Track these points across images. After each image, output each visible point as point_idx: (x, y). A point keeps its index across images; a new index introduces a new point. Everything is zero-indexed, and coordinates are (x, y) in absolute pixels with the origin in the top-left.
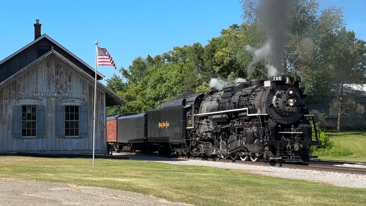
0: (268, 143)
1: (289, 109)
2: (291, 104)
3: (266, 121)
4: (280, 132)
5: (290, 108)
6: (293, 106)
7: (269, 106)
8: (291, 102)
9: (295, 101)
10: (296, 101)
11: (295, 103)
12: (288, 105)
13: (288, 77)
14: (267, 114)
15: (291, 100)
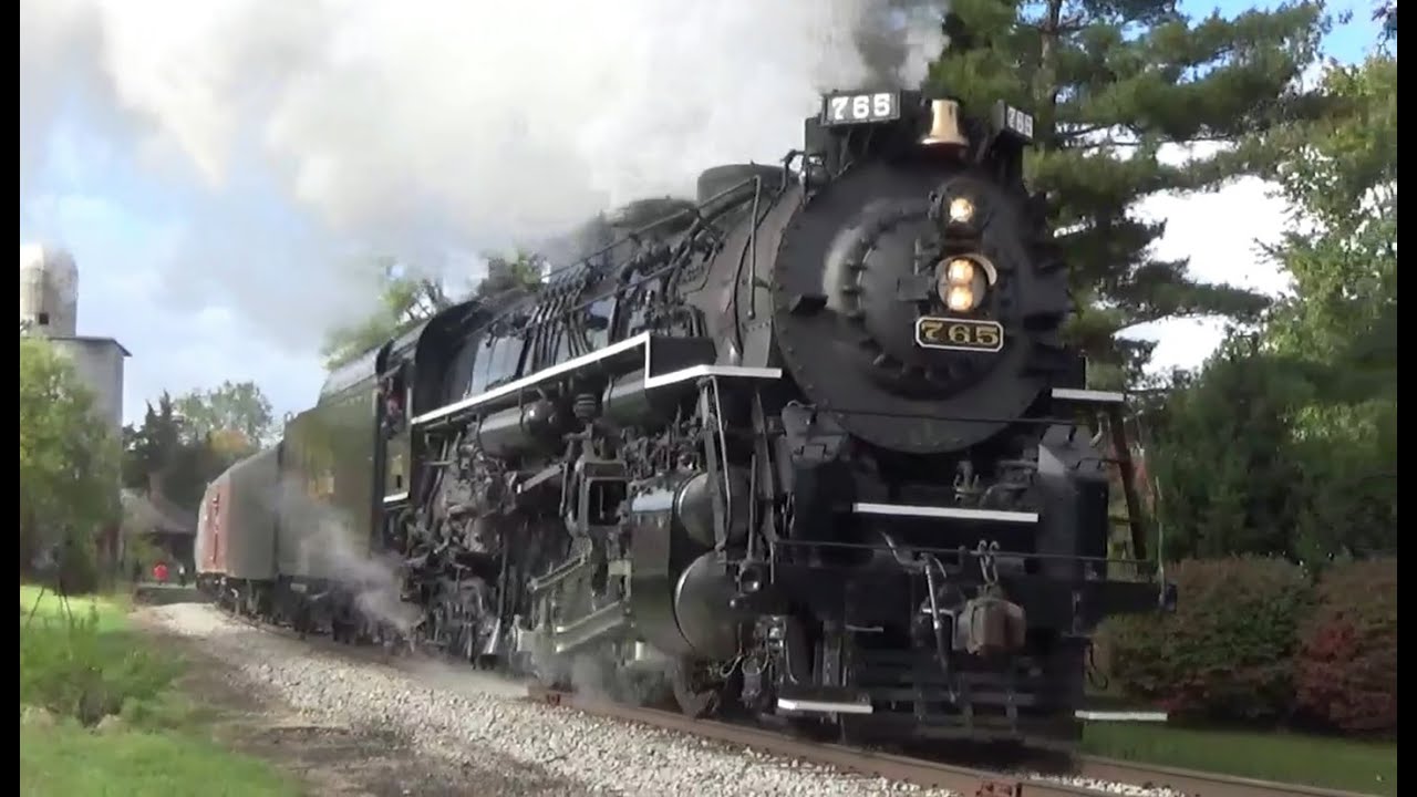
0: (762, 586)
1: (943, 335)
2: (960, 300)
3: (767, 426)
4: (862, 507)
5: (947, 326)
6: (975, 312)
7: (792, 307)
8: (960, 285)
9: (985, 275)
10: (993, 277)
11: (988, 289)
12: (934, 303)
13: (946, 96)
14: (777, 373)
15: (960, 270)
